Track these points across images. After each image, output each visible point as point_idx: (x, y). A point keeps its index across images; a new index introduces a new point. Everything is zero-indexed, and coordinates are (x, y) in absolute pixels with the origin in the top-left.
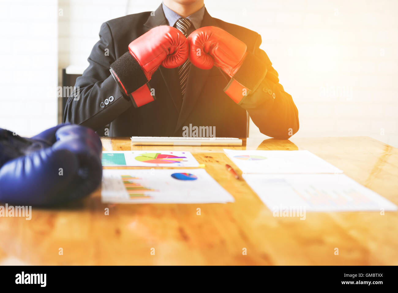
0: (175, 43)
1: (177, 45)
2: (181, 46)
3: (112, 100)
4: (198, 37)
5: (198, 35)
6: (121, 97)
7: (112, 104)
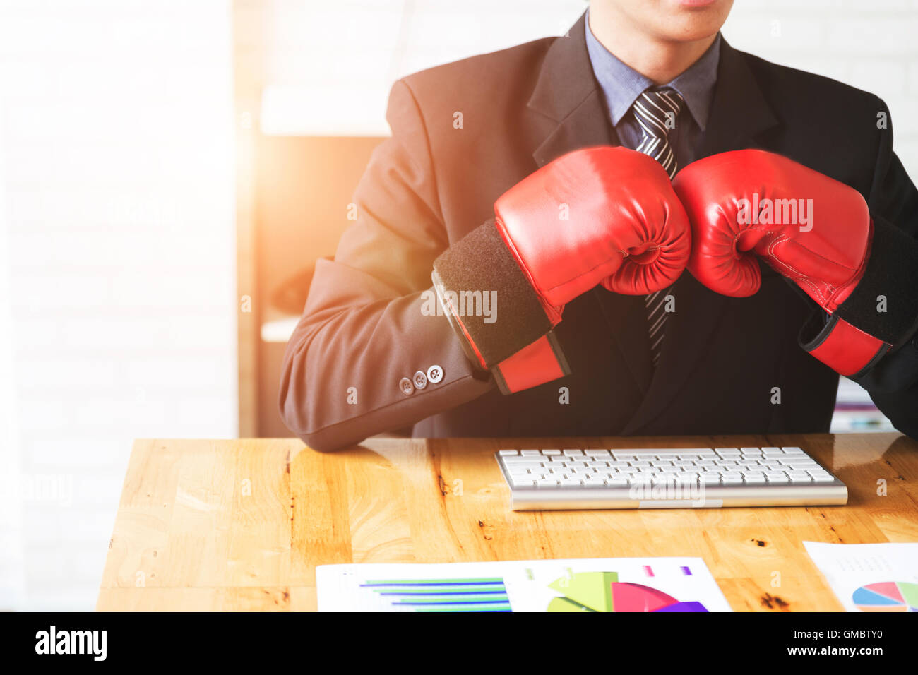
0: (653, 237)
1: (659, 241)
2: (667, 246)
3: (439, 379)
4: (721, 214)
5: (723, 212)
6: (466, 377)
7: (437, 389)
